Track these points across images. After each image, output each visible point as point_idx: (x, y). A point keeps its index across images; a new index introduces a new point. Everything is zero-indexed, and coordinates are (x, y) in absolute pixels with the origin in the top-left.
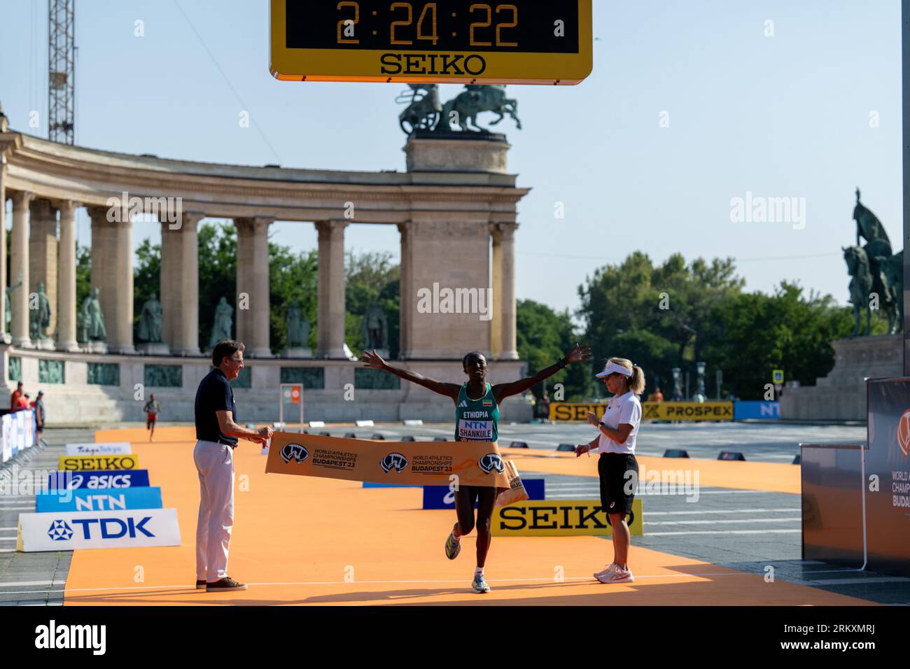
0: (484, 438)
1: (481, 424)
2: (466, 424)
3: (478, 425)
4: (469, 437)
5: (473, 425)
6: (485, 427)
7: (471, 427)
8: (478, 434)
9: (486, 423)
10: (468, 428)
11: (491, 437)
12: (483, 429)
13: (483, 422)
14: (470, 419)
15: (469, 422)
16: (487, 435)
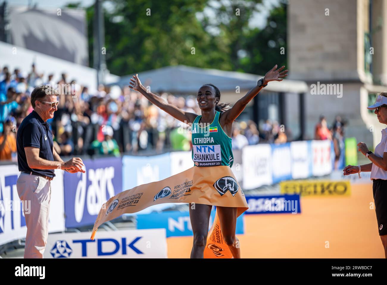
0: (213, 160)
1: (209, 148)
2: (197, 148)
3: (207, 149)
4: (200, 161)
5: (203, 149)
6: (213, 150)
7: (201, 151)
8: (207, 157)
9: (213, 147)
10: (199, 153)
11: (220, 160)
12: (211, 152)
13: (211, 146)
14: (199, 144)
15: (199, 147)
16: (215, 158)
